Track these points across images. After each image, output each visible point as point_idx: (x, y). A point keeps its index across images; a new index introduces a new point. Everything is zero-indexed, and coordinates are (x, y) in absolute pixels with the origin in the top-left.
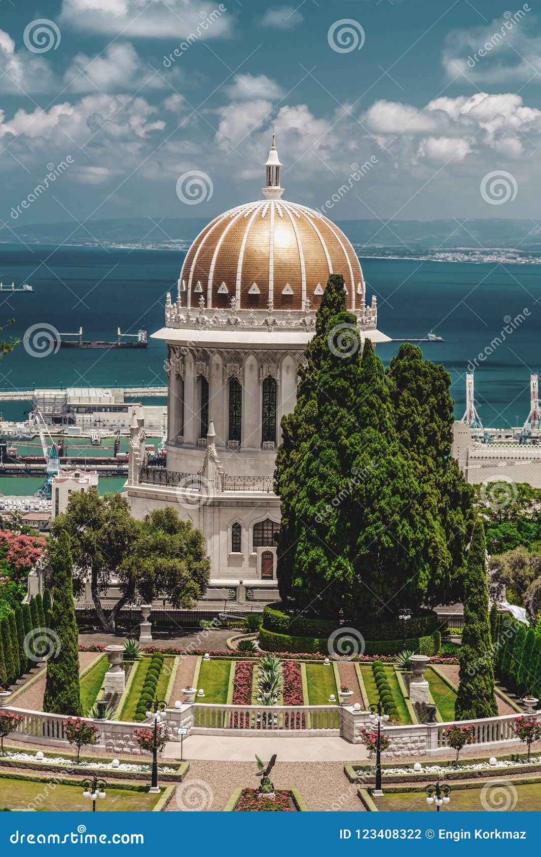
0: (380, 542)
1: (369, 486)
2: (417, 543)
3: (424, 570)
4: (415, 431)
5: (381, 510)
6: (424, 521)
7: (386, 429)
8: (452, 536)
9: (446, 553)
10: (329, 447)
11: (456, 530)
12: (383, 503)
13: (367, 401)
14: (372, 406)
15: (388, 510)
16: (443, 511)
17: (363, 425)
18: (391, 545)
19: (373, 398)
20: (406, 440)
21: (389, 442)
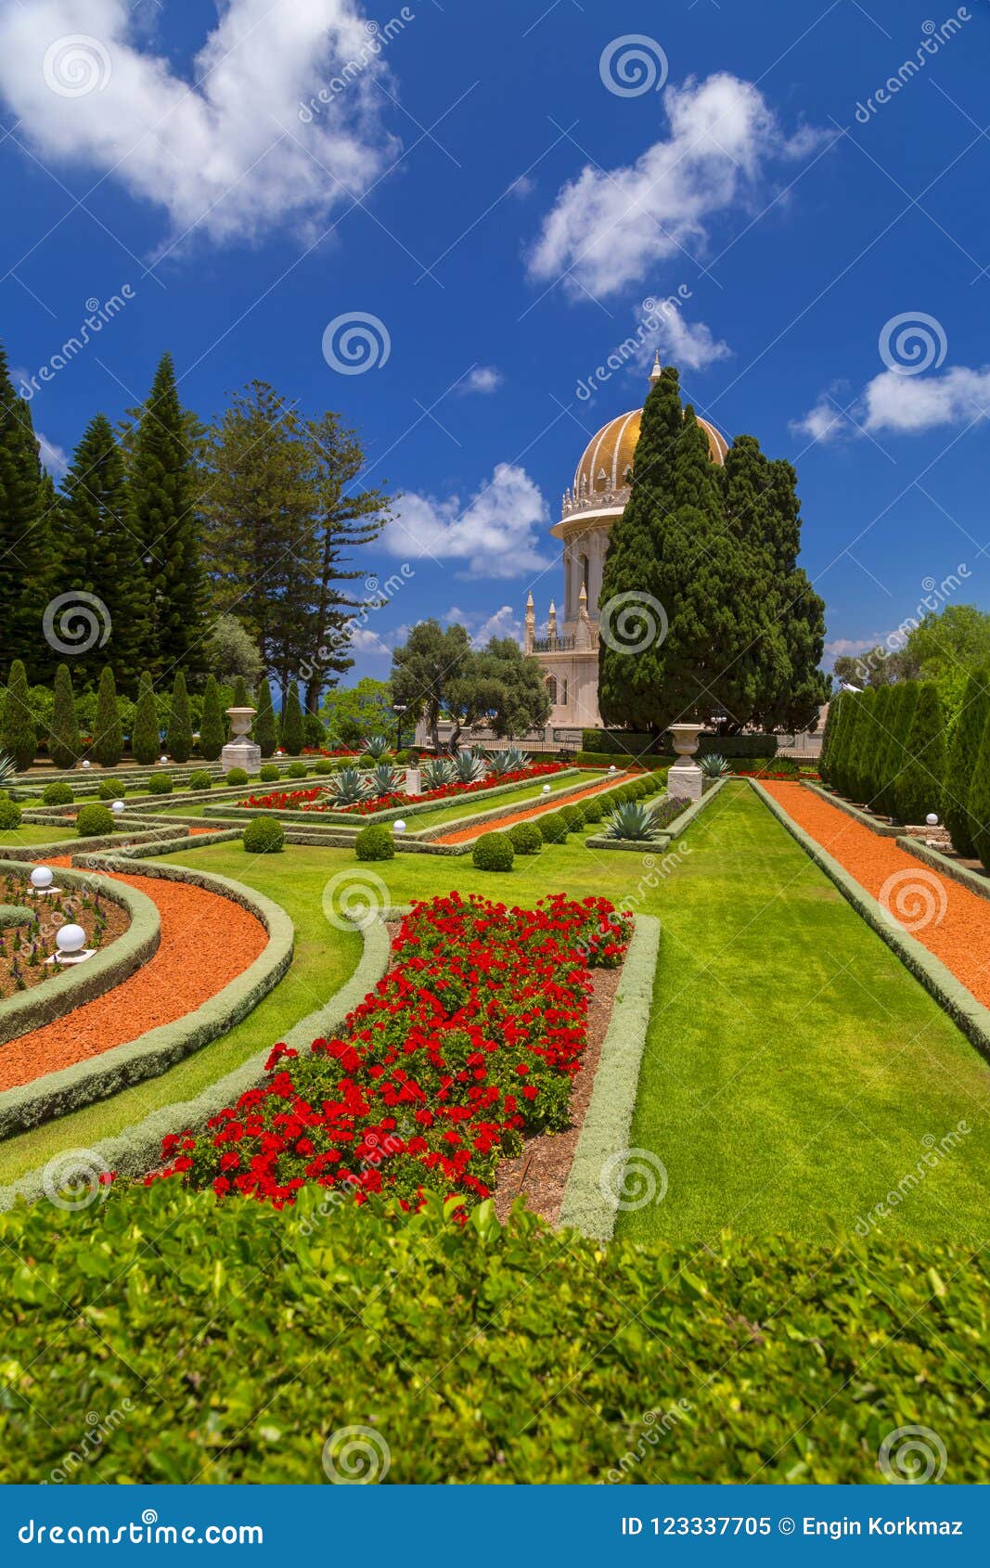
0: (691, 632)
1: (680, 566)
2: (741, 636)
3: (754, 675)
4: (747, 518)
5: (695, 594)
6: (752, 612)
7: (707, 506)
8: (795, 645)
9: (785, 660)
10: (640, 532)
11: (799, 641)
12: (696, 585)
13: (685, 476)
14: (691, 480)
15: (703, 593)
16: (784, 618)
17: (680, 503)
18: (707, 635)
19: (693, 471)
20: (737, 528)
21: (711, 522)
